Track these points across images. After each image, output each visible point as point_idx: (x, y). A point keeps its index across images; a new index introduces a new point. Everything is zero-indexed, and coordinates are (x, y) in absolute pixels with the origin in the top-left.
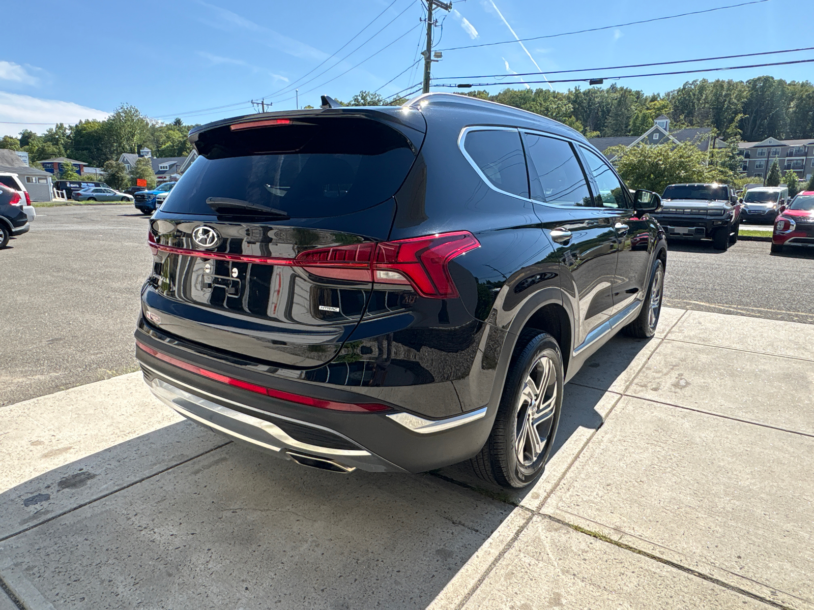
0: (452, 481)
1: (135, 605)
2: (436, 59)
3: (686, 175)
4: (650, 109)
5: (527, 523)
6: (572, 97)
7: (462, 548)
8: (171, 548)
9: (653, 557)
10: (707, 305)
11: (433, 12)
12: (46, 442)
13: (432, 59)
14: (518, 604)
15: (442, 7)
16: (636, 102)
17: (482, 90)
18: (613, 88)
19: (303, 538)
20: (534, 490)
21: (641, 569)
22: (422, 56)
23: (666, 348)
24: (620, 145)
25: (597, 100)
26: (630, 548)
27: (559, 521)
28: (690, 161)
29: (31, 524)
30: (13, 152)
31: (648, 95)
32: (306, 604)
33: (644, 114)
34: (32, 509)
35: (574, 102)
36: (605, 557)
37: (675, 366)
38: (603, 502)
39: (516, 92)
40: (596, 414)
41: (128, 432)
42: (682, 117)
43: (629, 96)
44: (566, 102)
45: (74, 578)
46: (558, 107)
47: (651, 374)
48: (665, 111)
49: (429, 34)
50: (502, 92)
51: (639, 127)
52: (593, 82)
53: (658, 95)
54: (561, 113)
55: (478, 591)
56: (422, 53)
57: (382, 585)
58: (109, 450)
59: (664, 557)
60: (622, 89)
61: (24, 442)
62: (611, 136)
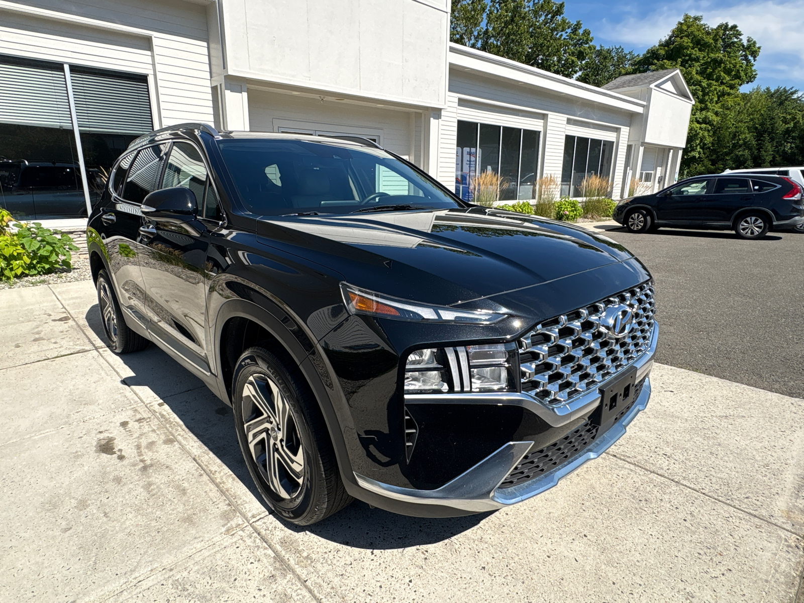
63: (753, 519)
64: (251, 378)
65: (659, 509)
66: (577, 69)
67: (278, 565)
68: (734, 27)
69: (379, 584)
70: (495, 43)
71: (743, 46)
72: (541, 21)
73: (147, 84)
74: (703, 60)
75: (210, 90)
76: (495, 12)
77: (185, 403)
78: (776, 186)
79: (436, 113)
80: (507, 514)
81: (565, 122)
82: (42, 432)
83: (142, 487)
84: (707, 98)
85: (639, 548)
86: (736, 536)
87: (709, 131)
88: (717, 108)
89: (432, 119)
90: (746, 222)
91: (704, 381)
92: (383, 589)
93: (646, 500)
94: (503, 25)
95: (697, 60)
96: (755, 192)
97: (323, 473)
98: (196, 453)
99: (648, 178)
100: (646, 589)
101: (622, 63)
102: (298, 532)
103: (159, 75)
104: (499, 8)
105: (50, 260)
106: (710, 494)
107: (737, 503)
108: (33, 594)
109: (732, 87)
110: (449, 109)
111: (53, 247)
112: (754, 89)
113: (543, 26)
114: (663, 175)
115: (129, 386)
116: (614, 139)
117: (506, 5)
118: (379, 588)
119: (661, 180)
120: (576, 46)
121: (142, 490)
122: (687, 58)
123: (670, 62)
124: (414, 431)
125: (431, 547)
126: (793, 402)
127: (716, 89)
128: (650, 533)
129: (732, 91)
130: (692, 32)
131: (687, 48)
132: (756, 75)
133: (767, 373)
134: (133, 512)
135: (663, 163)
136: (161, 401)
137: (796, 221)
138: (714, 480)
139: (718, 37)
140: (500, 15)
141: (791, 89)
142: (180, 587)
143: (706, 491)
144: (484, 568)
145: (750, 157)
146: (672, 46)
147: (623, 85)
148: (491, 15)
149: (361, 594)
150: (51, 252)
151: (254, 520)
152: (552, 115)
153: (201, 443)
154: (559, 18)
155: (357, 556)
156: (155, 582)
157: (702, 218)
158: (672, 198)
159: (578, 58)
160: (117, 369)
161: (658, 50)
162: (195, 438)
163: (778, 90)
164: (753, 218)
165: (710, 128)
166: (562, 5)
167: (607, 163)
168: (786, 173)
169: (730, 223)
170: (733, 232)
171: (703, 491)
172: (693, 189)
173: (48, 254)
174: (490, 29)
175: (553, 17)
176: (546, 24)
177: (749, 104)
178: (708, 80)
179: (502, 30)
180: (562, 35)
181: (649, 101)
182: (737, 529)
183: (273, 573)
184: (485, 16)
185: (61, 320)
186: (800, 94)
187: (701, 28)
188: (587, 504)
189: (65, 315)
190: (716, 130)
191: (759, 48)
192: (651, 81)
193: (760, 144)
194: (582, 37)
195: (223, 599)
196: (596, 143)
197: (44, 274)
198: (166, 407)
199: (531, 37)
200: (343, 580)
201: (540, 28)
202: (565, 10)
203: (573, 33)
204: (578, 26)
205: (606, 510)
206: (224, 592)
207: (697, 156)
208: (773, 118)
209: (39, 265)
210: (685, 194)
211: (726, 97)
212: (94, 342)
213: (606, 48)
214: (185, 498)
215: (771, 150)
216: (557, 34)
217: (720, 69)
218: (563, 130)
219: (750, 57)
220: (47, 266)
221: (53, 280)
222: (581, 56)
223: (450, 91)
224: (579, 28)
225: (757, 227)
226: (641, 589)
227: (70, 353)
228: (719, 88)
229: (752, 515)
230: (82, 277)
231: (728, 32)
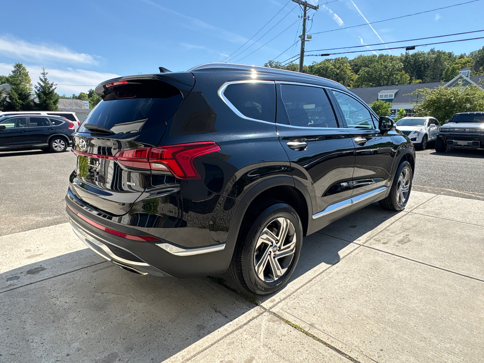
0: (229, 288)
1: (29, 334)
2: (308, 40)
3: (471, 107)
4: (457, 64)
5: (258, 316)
6: (404, 58)
7: (212, 325)
8: (62, 308)
9: (325, 344)
10: (457, 192)
11: (307, 12)
12: (33, 251)
13: (305, 40)
14: (226, 360)
15: (312, 8)
16: (448, 59)
17: (344, 57)
18: (432, 51)
19: (129, 311)
20: (273, 297)
21: (313, 350)
22: (300, 38)
23: (409, 218)
24: (425, 88)
25: (420, 59)
26: (314, 337)
27: (278, 316)
28: (474, 97)
29: (4, 290)
30: (82, 101)
31: (457, 55)
32: (112, 345)
33: (453, 67)
34: (9, 283)
35: (404, 62)
36: (295, 340)
37: (407, 229)
38: (312, 308)
39: (366, 57)
40: (338, 256)
41: (73, 248)
42: (481, 68)
43: (443, 56)
44: (398, 61)
45: (9, 318)
46: (393, 65)
47: (388, 233)
48: (469, 65)
49: (304, 25)
50: (356, 58)
51: (449, 76)
52: (408, 48)
53: (465, 54)
54: (395, 69)
55: (207, 350)
56: (300, 37)
57: (157, 340)
58: (59, 257)
59: (333, 345)
60: (438, 51)
61: (23, 250)
62: (429, 82)
78: (63, 122)
90: (56, 142)
96: (54, 126)
164: (59, 140)
169: (47, 144)
225: (62, 145)
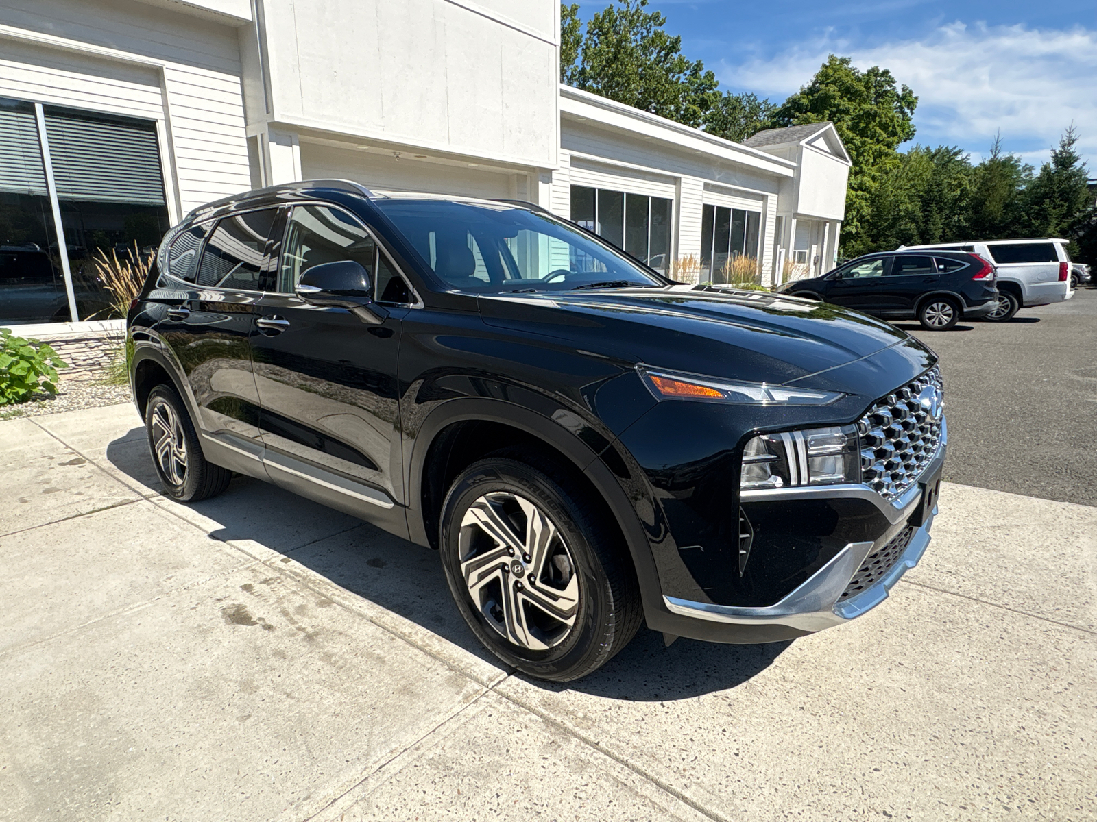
63: (1073, 631)
64: (482, 500)
65: (969, 629)
66: (700, 121)
67: (553, 730)
68: (886, 72)
69: (688, 738)
70: (595, 86)
71: (898, 96)
72: (652, 59)
73: (156, 132)
74: (854, 111)
75: (244, 142)
76: (593, 46)
77: (318, 557)
78: (964, 265)
79: (546, 174)
80: (801, 649)
81: (702, 188)
82: (131, 606)
83: (320, 659)
84: (861, 159)
85: (965, 671)
86: (1062, 649)
87: (866, 200)
88: (874, 171)
89: (540, 183)
90: (932, 309)
91: (957, 490)
92: (696, 742)
93: (950, 621)
94: (604, 63)
95: (847, 112)
96: (941, 273)
97: (613, 604)
98: (371, 615)
99: (801, 258)
100: (992, 712)
101: (756, 115)
102: (558, 692)
103: (174, 121)
104: (597, 41)
105: (27, 382)
106: (1016, 609)
107: (1049, 616)
108: (244, 796)
109: (889, 145)
110: (562, 171)
111: (31, 363)
112: (912, 149)
113: (654, 66)
114: (819, 255)
115: (224, 541)
116: (760, 210)
117: (606, 38)
118: (690, 742)
119: (818, 260)
120: (697, 92)
121: (321, 663)
122: (834, 109)
123: (815, 114)
124: (748, 535)
125: (730, 692)
126: (1063, 506)
127: (871, 148)
128: (970, 654)
129: (890, 151)
130: (839, 78)
131: (834, 97)
132: (914, 131)
133: (1019, 479)
134: (326, 689)
135: (819, 239)
136: (283, 557)
137: (989, 306)
138: (1014, 594)
139: (870, 84)
140: (600, 51)
141: (955, 148)
142: (440, 767)
143: (1012, 607)
144: (802, 708)
145: (916, 232)
146: (816, 95)
147: (767, 141)
148: (587, 51)
149: (672, 751)
150: (29, 370)
151: (493, 683)
152: (685, 179)
153: (370, 602)
154: (675, 56)
155: (647, 711)
156: (404, 764)
157: (880, 305)
158: (842, 282)
159: (701, 108)
160: (193, 522)
161: (800, 100)
162: (359, 597)
163: (939, 150)
164: (941, 305)
165: (868, 196)
166: (677, 40)
167: (753, 240)
168: (971, 249)
169: (913, 312)
170: (918, 323)
171: (1008, 607)
172: (863, 271)
173: (23, 374)
174: (588, 69)
175: (667, 55)
176: (660, 62)
177: (908, 167)
178: (862, 137)
179: (603, 70)
180: (679, 77)
181: (800, 162)
182: (1060, 642)
183: (552, 738)
184: (580, 50)
185: (71, 463)
186: (964, 155)
187: (850, 73)
188: (887, 631)
189: (74, 457)
190: (874, 200)
191: (916, 98)
192: (801, 137)
193: (927, 216)
194: (704, 81)
195: (504, 774)
196: (739, 214)
197: (17, 402)
198: (293, 562)
199: (641, 79)
200: (643, 738)
201: (651, 68)
202: (682, 46)
203: (692, 75)
204: (698, 67)
205: (911, 636)
206: (501, 766)
207: (854, 231)
208: (940, 184)
209: (9, 390)
210: (855, 276)
211: (883, 158)
212: (137, 490)
213: (735, 95)
214: (386, 668)
215: (940, 223)
216: (673, 77)
217: (874, 123)
218: (700, 198)
219: (907, 110)
220: (22, 391)
221: (32, 410)
222: (704, 104)
223: (562, 147)
224: (700, 70)
225: (945, 315)
226: (987, 712)
227: (111, 505)
228: (874, 147)
229: (1070, 626)
230: (76, 405)
231: (879, 79)
